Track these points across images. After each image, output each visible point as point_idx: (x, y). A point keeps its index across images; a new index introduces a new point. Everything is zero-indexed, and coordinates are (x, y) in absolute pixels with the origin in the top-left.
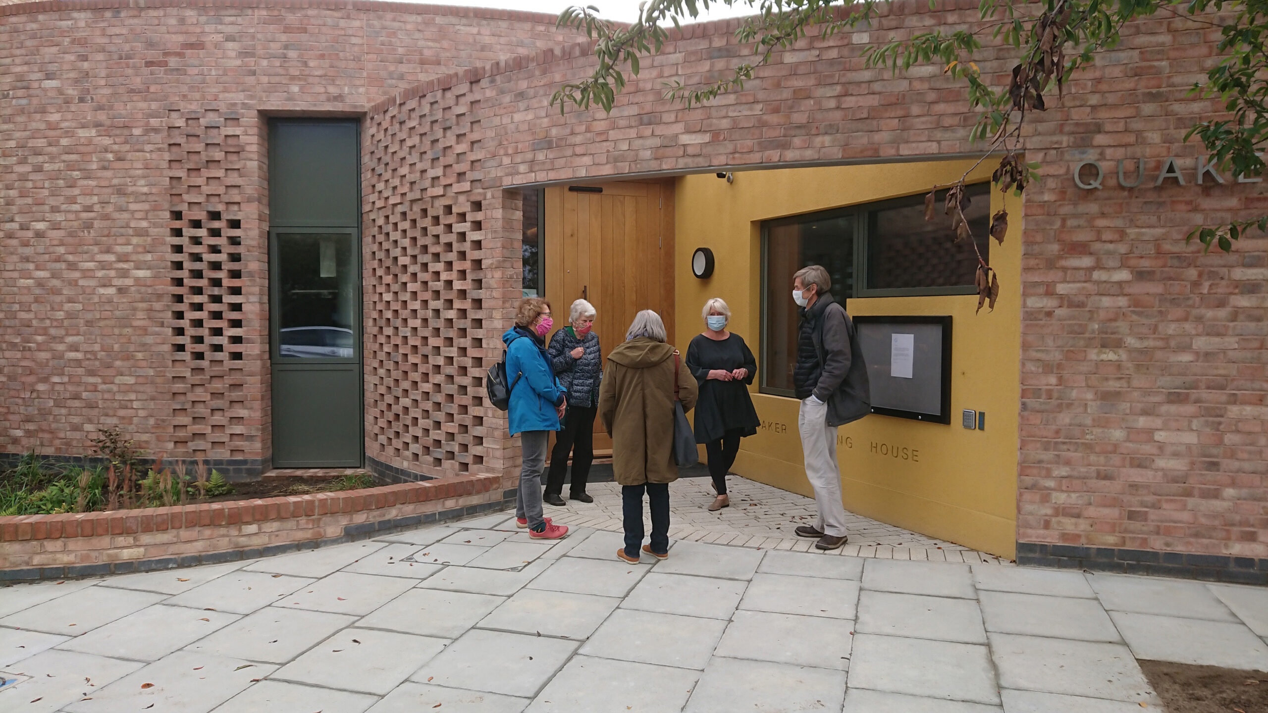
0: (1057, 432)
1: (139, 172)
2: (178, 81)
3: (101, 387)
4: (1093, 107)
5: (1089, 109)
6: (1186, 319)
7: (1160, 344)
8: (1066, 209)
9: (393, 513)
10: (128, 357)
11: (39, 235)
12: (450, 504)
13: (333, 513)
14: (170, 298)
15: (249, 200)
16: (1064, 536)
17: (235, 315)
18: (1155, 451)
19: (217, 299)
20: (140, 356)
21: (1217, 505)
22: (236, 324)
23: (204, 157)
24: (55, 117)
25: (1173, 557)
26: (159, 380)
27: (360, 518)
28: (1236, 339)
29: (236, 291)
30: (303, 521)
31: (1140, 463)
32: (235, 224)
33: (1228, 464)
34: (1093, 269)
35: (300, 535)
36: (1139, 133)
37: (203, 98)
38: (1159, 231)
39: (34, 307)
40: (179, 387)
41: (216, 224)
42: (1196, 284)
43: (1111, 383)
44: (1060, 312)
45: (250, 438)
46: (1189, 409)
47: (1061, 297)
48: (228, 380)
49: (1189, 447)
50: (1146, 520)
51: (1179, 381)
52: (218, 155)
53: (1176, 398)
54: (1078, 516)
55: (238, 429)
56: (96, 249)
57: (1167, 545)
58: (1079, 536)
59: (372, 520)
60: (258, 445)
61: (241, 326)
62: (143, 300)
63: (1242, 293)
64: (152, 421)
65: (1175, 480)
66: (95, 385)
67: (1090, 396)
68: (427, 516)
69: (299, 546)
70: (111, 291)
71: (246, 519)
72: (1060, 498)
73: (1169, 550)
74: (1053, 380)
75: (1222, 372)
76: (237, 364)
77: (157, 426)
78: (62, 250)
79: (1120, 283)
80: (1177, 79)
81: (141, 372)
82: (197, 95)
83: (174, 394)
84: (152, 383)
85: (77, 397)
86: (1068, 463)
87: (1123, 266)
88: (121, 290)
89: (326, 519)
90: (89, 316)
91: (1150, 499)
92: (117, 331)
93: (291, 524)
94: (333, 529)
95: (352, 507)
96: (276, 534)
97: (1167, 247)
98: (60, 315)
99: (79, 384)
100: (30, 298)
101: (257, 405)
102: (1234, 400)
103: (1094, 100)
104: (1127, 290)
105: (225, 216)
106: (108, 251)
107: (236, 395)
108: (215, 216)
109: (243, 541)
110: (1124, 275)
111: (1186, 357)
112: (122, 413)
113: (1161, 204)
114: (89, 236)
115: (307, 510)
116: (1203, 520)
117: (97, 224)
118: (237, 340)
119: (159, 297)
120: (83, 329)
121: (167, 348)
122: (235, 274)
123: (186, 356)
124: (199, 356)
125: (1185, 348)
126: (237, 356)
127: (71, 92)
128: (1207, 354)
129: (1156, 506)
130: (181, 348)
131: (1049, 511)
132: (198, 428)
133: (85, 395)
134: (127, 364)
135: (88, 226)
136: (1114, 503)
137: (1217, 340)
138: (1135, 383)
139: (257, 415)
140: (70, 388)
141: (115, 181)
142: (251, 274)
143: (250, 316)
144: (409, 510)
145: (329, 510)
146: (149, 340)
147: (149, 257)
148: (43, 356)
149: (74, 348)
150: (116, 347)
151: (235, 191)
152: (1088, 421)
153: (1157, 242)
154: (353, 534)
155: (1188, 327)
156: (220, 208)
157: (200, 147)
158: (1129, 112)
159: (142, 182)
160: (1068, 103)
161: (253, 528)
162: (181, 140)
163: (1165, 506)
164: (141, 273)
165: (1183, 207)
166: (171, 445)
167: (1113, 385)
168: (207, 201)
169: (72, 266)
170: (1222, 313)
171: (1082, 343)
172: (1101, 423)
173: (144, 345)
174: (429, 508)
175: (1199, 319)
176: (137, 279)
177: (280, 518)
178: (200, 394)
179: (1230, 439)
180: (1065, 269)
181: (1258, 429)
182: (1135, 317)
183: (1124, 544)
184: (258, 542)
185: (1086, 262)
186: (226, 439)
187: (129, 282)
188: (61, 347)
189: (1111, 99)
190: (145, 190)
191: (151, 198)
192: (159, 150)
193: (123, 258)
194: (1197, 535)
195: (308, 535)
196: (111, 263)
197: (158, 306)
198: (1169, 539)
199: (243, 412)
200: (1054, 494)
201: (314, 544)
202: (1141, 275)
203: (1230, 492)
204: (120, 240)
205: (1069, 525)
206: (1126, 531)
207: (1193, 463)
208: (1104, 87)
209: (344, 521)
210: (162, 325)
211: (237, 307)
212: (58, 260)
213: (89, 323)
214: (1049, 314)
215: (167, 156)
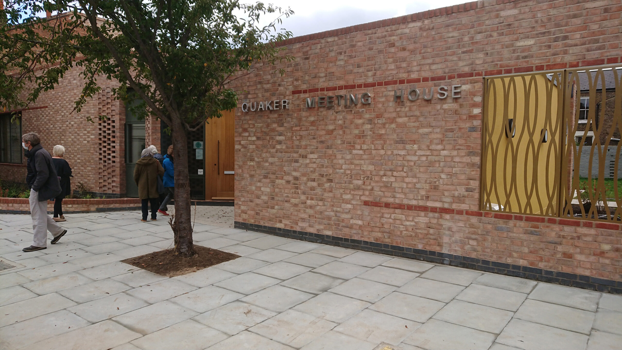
0: (242, 187)
1: (92, 107)
2: (100, 79)
3: (84, 170)
4: (248, 86)
5: (247, 87)
6: (267, 152)
7: (262, 160)
8: (243, 118)
9: (112, 206)
10: (90, 162)
11: (72, 126)
12: (132, 205)
13: (93, 204)
14: (98, 144)
15: (117, 114)
16: (244, 219)
17: (113, 149)
18: (261, 193)
19: (109, 144)
20: (92, 161)
21: (274, 211)
22: (114, 152)
23: (106, 102)
24: (75, 91)
25: (265, 227)
26: (96, 169)
27: (101, 206)
28: (277, 159)
29: (114, 142)
30: (84, 205)
31: (258, 197)
32: (114, 122)
33: (277, 198)
34: (248, 136)
35: (83, 209)
36: (257, 94)
37: (106, 84)
38: (261, 125)
39: (71, 147)
40: (101, 171)
41: (109, 122)
42: (269, 141)
43: (252, 172)
44: (242, 150)
45: (117, 187)
46: (268, 180)
47: (242, 145)
48: (112, 169)
49: (268, 192)
50: (259, 215)
51: (266, 171)
52: (109, 101)
53: (266, 177)
54: (246, 213)
55: (114, 184)
56: (83, 129)
57: (264, 223)
58: (246, 220)
59: (105, 207)
60: (119, 189)
61: (115, 153)
62: (93, 145)
63: (278, 144)
64: (94, 181)
65: (265, 203)
66: (83, 170)
67: (248, 176)
68: (123, 208)
69: (83, 212)
70: (86, 142)
71: (69, 203)
72: (243, 208)
73: (264, 225)
74: (241, 171)
75: (274, 169)
76: (114, 164)
77: (95, 182)
78: (76, 130)
79: (254, 141)
80: (264, 77)
81: (92, 166)
82: (105, 83)
83: (99, 173)
84: (95, 169)
85: (79, 173)
86: (244, 197)
87: (254, 136)
88: (88, 142)
89: (91, 205)
90: (81, 149)
91: (260, 208)
92: (87, 154)
93: (81, 206)
94: (93, 208)
95: (98, 203)
96: (77, 208)
97: (263, 130)
98: (76, 149)
99: (80, 169)
100: (70, 144)
101: (119, 177)
102: (277, 178)
103: (248, 84)
104: (256, 143)
105: (111, 119)
106: (85, 130)
107: (114, 174)
108: (109, 119)
109: (68, 209)
110: (254, 138)
111: (267, 164)
112: (88, 178)
113: (262, 116)
114: (82, 126)
115: (86, 202)
116: (271, 216)
117: (83, 122)
118: (114, 157)
119: (96, 143)
120: (81, 153)
121: (98, 159)
122: (114, 137)
123: (102, 162)
124: (105, 162)
125: (267, 161)
126: (114, 162)
127: (79, 84)
128: (272, 163)
129: (261, 211)
130: (101, 159)
131: (240, 212)
132: (105, 184)
133: (81, 173)
134: (89, 163)
135: (82, 123)
136: (253, 210)
137: (273, 159)
138: (257, 172)
139: (119, 180)
140: (78, 170)
141: (87, 110)
142: (117, 137)
143: (117, 150)
144: (117, 206)
145: (92, 203)
146: (94, 156)
147: (94, 132)
148: (73, 161)
149: (79, 159)
150: (87, 158)
151: (114, 111)
152: (248, 184)
153: (261, 127)
154: (99, 210)
155: (267, 154)
156: (110, 117)
157: (105, 99)
158: (255, 88)
159: (92, 110)
160: (243, 85)
161: (70, 206)
162: (101, 97)
163: (264, 211)
164: (92, 137)
165: (266, 117)
166: (98, 188)
167: (253, 173)
168: (107, 115)
169: (79, 135)
170: (274, 150)
171: (246, 159)
172: (251, 184)
173: (93, 158)
174: (124, 206)
175: (270, 152)
176: (91, 138)
177: (78, 204)
178: (106, 173)
179: (277, 190)
180: (243, 136)
181: (282, 187)
182: (257, 151)
183: (255, 222)
184: (72, 210)
185: (247, 134)
186: (111, 187)
187: (89, 139)
188: (76, 158)
189: (252, 84)
190: (93, 112)
191: (95, 114)
192: (96, 100)
193: (88, 132)
194: (270, 220)
195: (86, 209)
196: (86, 134)
197: (96, 146)
198: (264, 222)
199: (115, 179)
200: (241, 206)
201: (88, 212)
202: (258, 138)
203: (276, 207)
204: (88, 127)
205: (244, 216)
206: (256, 219)
207: (269, 198)
208: (250, 80)
209: (96, 207)
210: (97, 152)
211: (114, 147)
212: (76, 133)
213: (82, 151)
214: (240, 150)
215: (98, 102)
